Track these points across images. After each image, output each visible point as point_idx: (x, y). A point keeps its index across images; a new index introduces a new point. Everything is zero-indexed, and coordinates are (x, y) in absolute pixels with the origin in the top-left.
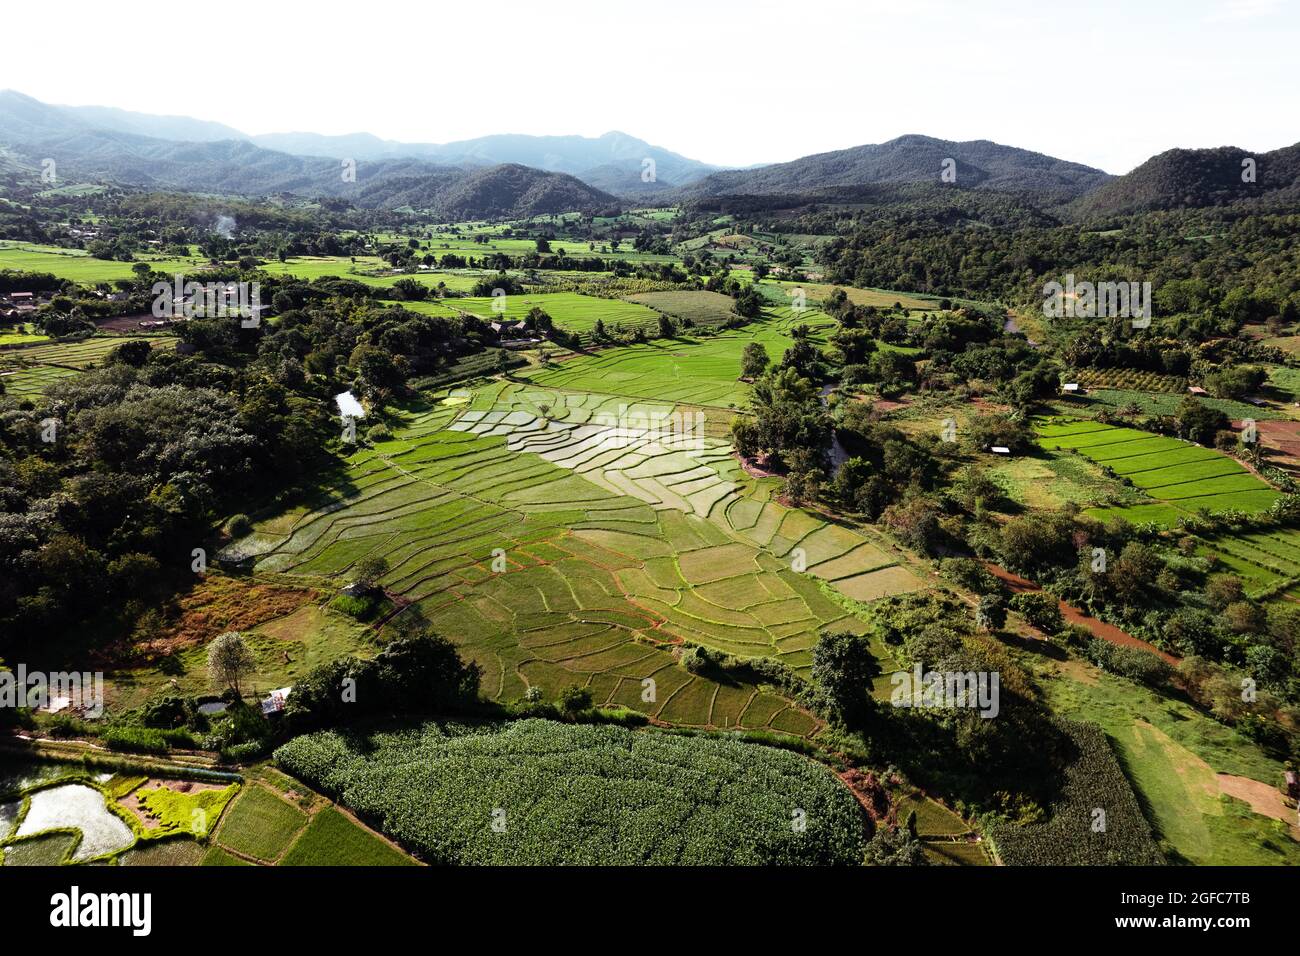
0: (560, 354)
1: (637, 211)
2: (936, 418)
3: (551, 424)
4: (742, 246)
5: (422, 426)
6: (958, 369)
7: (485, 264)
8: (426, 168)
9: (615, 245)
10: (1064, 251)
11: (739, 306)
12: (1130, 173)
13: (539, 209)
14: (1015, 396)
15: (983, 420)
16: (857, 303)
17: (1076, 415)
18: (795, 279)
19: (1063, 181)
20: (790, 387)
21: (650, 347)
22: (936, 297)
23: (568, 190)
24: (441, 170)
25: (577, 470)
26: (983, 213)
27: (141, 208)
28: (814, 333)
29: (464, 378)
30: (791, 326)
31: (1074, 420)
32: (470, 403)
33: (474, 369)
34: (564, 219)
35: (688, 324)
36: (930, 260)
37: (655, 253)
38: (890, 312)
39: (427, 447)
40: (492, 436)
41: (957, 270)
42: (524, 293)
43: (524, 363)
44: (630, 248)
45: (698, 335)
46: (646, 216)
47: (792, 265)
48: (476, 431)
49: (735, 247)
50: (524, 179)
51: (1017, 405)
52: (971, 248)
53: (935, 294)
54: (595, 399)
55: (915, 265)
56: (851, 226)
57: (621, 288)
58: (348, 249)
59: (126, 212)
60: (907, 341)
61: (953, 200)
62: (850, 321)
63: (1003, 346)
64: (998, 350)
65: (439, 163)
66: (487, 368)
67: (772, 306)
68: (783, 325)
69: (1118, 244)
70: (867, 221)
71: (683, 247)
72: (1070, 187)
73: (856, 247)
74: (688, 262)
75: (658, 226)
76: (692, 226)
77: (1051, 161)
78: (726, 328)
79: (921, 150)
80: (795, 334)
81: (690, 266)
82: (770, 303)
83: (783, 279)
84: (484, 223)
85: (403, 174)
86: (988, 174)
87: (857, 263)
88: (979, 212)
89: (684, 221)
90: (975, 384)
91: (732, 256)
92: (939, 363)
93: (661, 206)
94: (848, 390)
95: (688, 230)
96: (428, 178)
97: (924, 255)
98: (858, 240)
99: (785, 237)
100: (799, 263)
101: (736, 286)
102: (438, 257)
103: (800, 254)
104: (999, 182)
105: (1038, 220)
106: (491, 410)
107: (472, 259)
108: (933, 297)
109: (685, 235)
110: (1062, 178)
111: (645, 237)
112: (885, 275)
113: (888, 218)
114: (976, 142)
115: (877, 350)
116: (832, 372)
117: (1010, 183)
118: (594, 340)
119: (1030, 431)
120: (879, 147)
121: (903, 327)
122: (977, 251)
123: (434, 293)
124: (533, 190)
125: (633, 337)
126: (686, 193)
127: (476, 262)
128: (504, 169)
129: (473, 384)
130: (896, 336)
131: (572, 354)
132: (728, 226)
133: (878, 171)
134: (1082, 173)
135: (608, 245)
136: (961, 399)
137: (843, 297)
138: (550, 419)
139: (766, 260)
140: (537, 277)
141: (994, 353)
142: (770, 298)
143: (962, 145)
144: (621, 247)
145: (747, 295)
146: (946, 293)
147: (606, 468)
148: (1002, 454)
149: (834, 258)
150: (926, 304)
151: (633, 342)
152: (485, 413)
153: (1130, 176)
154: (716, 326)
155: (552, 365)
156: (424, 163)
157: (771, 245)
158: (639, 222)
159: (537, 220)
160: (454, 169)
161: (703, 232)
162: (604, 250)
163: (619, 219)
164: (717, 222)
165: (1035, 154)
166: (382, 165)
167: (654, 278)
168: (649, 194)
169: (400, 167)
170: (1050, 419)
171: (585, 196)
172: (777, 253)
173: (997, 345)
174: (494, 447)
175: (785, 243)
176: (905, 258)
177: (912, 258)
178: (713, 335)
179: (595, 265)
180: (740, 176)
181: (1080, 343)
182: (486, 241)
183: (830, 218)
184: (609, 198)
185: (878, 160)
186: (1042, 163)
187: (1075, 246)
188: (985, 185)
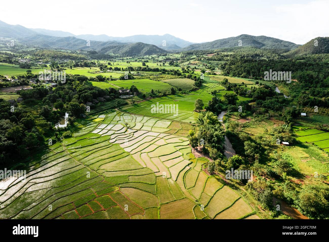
0: (139, 100)
1: (171, 55)
2: (259, 126)
3: (128, 130)
4: (198, 64)
5: (84, 131)
6: (265, 107)
7: (126, 70)
8: (118, 43)
9: (164, 64)
10: (291, 66)
11: (196, 83)
12: (306, 44)
13: (146, 54)
14: (286, 119)
15: (277, 129)
16: (231, 82)
17: (308, 126)
18: (213, 74)
19: (285, 46)
20: (210, 119)
21: (167, 98)
22: (253, 80)
23: (154, 49)
24: (122, 44)
25: (131, 153)
26: (264, 55)
27: (41, 54)
28: (218, 92)
29: (105, 110)
30: (211, 90)
31: (308, 129)
32: (104, 120)
33: (109, 107)
34: (152, 57)
35: (180, 90)
36: (251, 69)
37: (174, 66)
38: (241, 85)
39: (82, 141)
40: (106, 136)
41: (259, 72)
42: (134, 79)
43: (127, 104)
44: (168, 65)
45: (183, 93)
46: (173, 56)
47: (212, 70)
48: (101, 133)
49: (196, 64)
50: (142, 46)
51: (287, 122)
52: (263, 66)
53: (253, 79)
54: (146, 118)
55: (247, 70)
56: (228, 59)
57: (162, 78)
58: (90, 65)
59: (37, 55)
60: (247, 95)
61: (256, 52)
62: (229, 89)
63: (278, 98)
64: (276, 99)
65: (122, 42)
66: (114, 106)
67: (206, 83)
68: (209, 90)
69: (307, 64)
70: (233, 57)
71: (182, 64)
72: (287, 48)
73: (230, 65)
74: (183, 69)
75: (176, 58)
76: (185, 58)
77: (282, 41)
78: (191, 91)
79: (246, 38)
80: (212, 93)
81: (183, 70)
82: (205, 82)
83: (209, 74)
84: (131, 57)
85: (112, 45)
86: (264, 44)
87: (230, 70)
88: (263, 55)
89: (183, 57)
90: (271, 112)
91: (195, 67)
92: (258, 104)
93: (178, 53)
94: (229, 114)
95: (184, 59)
96: (118, 46)
97: (250, 68)
98: (230, 63)
99: (210, 61)
100: (214, 69)
101: (195, 77)
102: (113, 68)
103: (214, 66)
104: (267, 46)
105: (280, 57)
106: (109, 124)
107: (123, 68)
108: (252, 80)
109: (183, 61)
110: (284, 45)
111: (172, 62)
112: (239, 73)
113: (238, 56)
114: (261, 36)
115: (238, 100)
116: (224, 107)
117: (270, 47)
118: (150, 96)
119: (294, 134)
120: (235, 37)
121: (246, 91)
122: (265, 66)
123: (108, 79)
124: (144, 49)
125: (162, 94)
126: (185, 50)
127: (124, 69)
128: (137, 43)
129: (107, 112)
130: (243, 94)
131: (143, 100)
132: (195, 59)
133: (235, 44)
134: (290, 44)
135: (162, 64)
136: (267, 119)
137: (227, 81)
138: (128, 128)
139: (205, 68)
140: (139, 74)
141: (275, 101)
142: (205, 80)
143: (257, 37)
144: (166, 64)
145: (199, 80)
146: (256, 79)
147: (142, 152)
148: (286, 145)
149: (224, 68)
150: (251, 82)
151: (163, 96)
152: (107, 125)
153: (306, 45)
154: (188, 90)
155: (136, 105)
156: (118, 42)
157: (206, 64)
158: (171, 57)
159: (145, 57)
160: (125, 43)
161: (188, 60)
162: (161, 66)
163: (166, 56)
164: (192, 57)
165: (277, 39)
166: (107, 42)
167: (172, 74)
168: (175, 50)
169: (112, 43)
170: (300, 128)
171: (158, 50)
172: (208, 66)
173: (276, 98)
174: (105, 141)
175: (210, 63)
176: (244, 68)
177: (246, 68)
178: (187, 94)
179: (157, 70)
180: (199, 45)
181: (304, 98)
182: (129, 63)
183: (222, 56)
184: (165, 51)
185: (235, 41)
186: (279, 41)
187: (294, 65)
188: (264, 47)
